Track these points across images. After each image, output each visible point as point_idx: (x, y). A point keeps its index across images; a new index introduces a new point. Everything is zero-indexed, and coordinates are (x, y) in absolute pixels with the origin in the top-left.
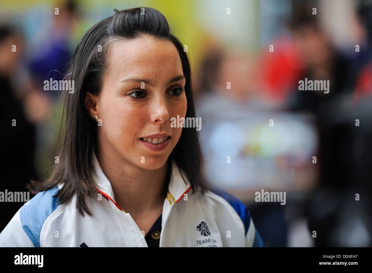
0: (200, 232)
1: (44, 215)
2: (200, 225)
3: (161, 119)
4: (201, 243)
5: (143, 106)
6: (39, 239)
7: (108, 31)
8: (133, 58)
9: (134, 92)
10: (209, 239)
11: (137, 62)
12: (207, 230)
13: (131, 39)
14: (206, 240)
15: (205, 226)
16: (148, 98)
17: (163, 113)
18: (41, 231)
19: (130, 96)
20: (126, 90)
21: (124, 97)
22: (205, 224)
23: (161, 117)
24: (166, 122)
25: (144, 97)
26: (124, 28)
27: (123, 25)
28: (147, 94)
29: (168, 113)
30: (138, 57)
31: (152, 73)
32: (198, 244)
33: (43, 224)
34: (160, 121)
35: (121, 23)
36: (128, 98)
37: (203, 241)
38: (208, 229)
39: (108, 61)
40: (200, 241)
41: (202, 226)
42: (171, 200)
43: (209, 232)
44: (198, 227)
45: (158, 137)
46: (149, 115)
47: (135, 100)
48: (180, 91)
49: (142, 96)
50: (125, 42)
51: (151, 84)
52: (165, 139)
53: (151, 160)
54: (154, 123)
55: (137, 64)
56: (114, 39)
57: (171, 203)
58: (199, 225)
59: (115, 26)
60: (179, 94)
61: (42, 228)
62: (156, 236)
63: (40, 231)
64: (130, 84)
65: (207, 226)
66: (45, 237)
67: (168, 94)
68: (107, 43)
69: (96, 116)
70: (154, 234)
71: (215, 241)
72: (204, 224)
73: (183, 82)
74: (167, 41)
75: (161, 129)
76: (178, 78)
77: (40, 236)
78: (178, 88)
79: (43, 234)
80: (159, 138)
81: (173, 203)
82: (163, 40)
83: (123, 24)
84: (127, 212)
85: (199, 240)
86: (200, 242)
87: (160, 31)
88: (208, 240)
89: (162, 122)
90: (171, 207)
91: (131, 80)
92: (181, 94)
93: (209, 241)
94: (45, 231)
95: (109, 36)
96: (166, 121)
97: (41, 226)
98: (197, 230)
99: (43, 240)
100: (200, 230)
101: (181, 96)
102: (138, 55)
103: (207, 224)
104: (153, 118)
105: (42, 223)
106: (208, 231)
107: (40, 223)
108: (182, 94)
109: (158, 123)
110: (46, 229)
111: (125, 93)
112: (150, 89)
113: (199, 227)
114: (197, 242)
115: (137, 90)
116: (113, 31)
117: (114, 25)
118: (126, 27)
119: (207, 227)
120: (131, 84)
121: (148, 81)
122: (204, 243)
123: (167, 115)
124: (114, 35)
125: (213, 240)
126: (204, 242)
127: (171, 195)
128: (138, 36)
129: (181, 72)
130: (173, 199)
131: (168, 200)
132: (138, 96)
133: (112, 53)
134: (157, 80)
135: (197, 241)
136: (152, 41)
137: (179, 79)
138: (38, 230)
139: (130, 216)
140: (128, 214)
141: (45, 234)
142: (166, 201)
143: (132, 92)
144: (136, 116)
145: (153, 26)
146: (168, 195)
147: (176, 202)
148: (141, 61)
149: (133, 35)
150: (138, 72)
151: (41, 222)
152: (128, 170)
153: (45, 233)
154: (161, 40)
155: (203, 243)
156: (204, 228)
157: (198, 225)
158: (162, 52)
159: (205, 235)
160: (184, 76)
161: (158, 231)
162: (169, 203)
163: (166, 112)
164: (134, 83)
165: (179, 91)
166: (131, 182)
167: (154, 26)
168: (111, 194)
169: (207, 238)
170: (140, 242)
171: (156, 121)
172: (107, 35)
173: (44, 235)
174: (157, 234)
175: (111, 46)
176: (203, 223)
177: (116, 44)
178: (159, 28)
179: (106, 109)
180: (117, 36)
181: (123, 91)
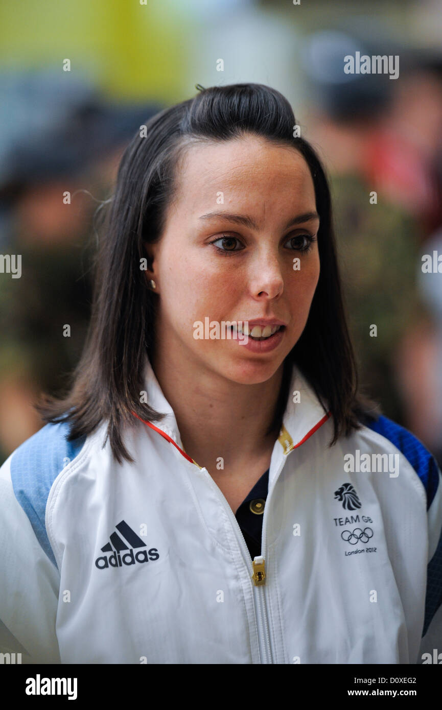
0: (342, 502)
1: (53, 468)
2: (342, 489)
3: (268, 291)
4: (342, 523)
5: (236, 266)
6: (45, 514)
7: (182, 125)
8: (223, 175)
9: (221, 239)
10: (357, 516)
11: (230, 183)
12: (353, 499)
13: (222, 141)
14: (352, 517)
15: (350, 491)
16: (246, 253)
17: (274, 279)
18: (47, 500)
19: (214, 245)
20: (208, 235)
21: (203, 247)
22: (351, 488)
23: (269, 287)
24: (278, 299)
25: (238, 250)
26: (210, 120)
27: (209, 115)
28: (246, 245)
29: (282, 281)
30: (233, 174)
31: (257, 205)
32: (337, 525)
33: (51, 485)
34: (267, 295)
35: (205, 111)
36: (209, 249)
37: (347, 518)
38: (357, 497)
39: (178, 179)
40: (340, 519)
41: (345, 492)
42: (287, 442)
43: (357, 504)
44: (337, 493)
45: (261, 324)
46: (247, 283)
47: (221, 255)
48: (309, 242)
49: (235, 247)
50: (210, 145)
51: (254, 225)
52: (275, 329)
53: (248, 367)
54: (255, 297)
55: (231, 187)
56: (192, 140)
57: (285, 449)
58: (339, 490)
59: (194, 115)
60: (307, 248)
61: (49, 493)
62: (258, 508)
63: (44, 501)
64: (215, 222)
65: (353, 491)
66: (55, 510)
67: (285, 247)
68: (178, 148)
69: (152, 281)
70: (254, 505)
71: (369, 520)
72: (349, 487)
73: (315, 225)
74: (288, 148)
75: (267, 310)
76: (307, 217)
77: (45, 510)
78: (304, 236)
79: (50, 507)
80: (263, 327)
81: (288, 450)
82: (282, 145)
83: (210, 113)
84: (201, 465)
85: (338, 518)
86: (340, 522)
87: (278, 128)
88: (355, 518)
89: (269, 297)
90: (286, 456)
91: (218, 215)
92: (310, 249)
93: (357, 520)
94: (53, 499)
95: (182, 134)
96: (277, 296)
97: (48, 490)
98: (336, 498)
99: (51, 516)
100: (341, 500)
101: (309, 252)
102: (233, 171)
103: (355, 488)
104: (255, 289)
105: (49, 485)
106: (357, 501)
107: (45, 484)
108: (312, 248)
109: (262, 298)
110: (56, 496)
111: (206, 240)
112: (251, 235)
113: (339, 493)
114: (334, 521)
115: (227, 235)
116: (190, 123)
117: (194, 113)
118: (215, 118)
119: (354, 494)
120: (217, 224)
121: (248, 220)
122: (348, 523)
123: (281, 284)
124: (192, 132)
125: (364, 518)
126: (347, 521)
127: (288, 434)
128: (236, 136)
129: (312, 207)
130: (291, 442)
131: (281, 442)
132: (228, 248)
133: (185, 165)
134: (266, 218)
135: (336, 519)
136: (261, 145)
137: (307, 220)
138: (42, 497)
139: (207, 472)
140: (204, 469)
141: (54, 506)
142: (278, 445)
143: (217, 238)
144: (223, 285)
145: (265, 118)
146: (281, 434)
147: (295, 448)
148: (237, 183)
149: (226, 134)
150: (231, 202)
151: (47, 481)
152: (207, 383)
153: (54, 503)
154: (277, 146)
155: (345, 524)
156: (348, 495)
157: (337, 489)
158: (278, 167)
159: (350, 508)
160: (317, 214)
161: (261, 500)
162: (282, 448)
163: (278, 278)
164: (222, 222)
165: (305, 242)
166: (211, 406)
167: (267, 118)
168: (173, 432)
169: (354, 513)
170: (226, 521)
171: (260, 294)
172: (179, 132)
173: (52, 507)
174: (259, 505)
175: (185, 153)
176: (346, 485)
177: (194, 149)
178: (275, 123)
179: (170, 269)
180: (197, 134)
181: (201, 236)
